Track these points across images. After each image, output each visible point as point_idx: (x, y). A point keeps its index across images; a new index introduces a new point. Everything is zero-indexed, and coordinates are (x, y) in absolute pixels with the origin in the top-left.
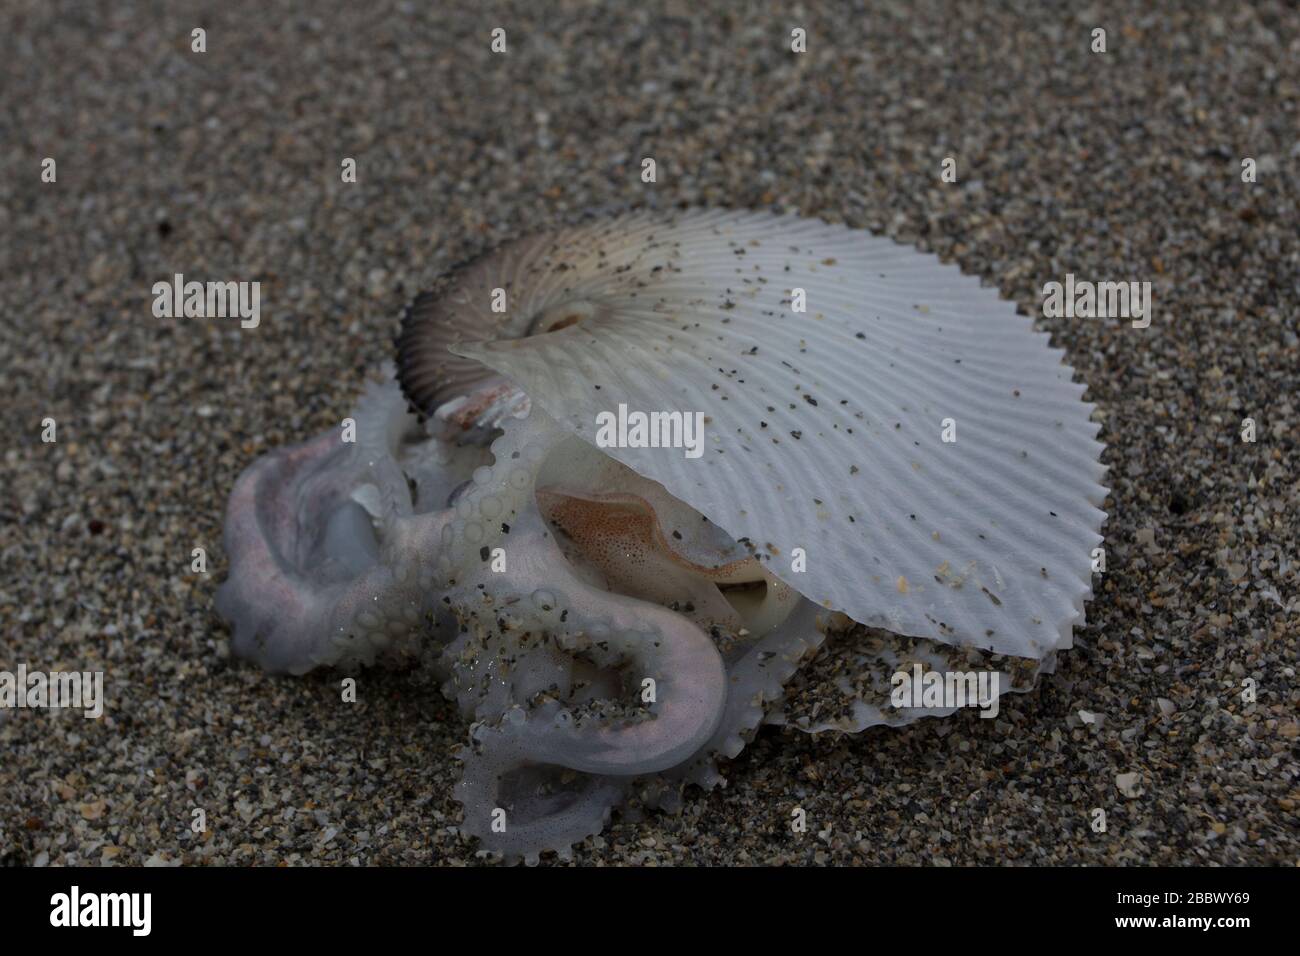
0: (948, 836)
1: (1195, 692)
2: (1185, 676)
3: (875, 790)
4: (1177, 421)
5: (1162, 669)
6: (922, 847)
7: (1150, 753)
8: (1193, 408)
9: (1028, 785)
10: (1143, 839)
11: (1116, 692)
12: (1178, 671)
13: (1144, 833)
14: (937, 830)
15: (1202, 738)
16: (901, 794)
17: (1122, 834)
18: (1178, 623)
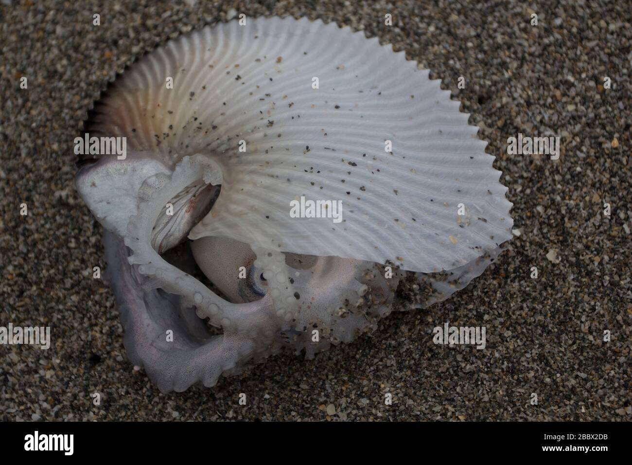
0: (502, 320)
1: (548, 197)
2: (539, 189)
3: (458, 313)
4: (453, 53)
5: (528, 191)
6: (495, 330)
7: (549, 235)
8: (456, 42)
9: (515, 278)
10: (573, 280)
11: (517, 212)
12: (535, 189)
13: (572, 277)
14: (495, 319)
15: (566, 219)
16: (470, 310)
17: (564, 281)
18: (521, 164)
